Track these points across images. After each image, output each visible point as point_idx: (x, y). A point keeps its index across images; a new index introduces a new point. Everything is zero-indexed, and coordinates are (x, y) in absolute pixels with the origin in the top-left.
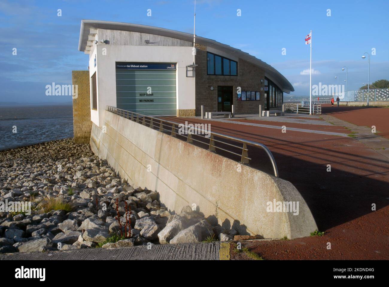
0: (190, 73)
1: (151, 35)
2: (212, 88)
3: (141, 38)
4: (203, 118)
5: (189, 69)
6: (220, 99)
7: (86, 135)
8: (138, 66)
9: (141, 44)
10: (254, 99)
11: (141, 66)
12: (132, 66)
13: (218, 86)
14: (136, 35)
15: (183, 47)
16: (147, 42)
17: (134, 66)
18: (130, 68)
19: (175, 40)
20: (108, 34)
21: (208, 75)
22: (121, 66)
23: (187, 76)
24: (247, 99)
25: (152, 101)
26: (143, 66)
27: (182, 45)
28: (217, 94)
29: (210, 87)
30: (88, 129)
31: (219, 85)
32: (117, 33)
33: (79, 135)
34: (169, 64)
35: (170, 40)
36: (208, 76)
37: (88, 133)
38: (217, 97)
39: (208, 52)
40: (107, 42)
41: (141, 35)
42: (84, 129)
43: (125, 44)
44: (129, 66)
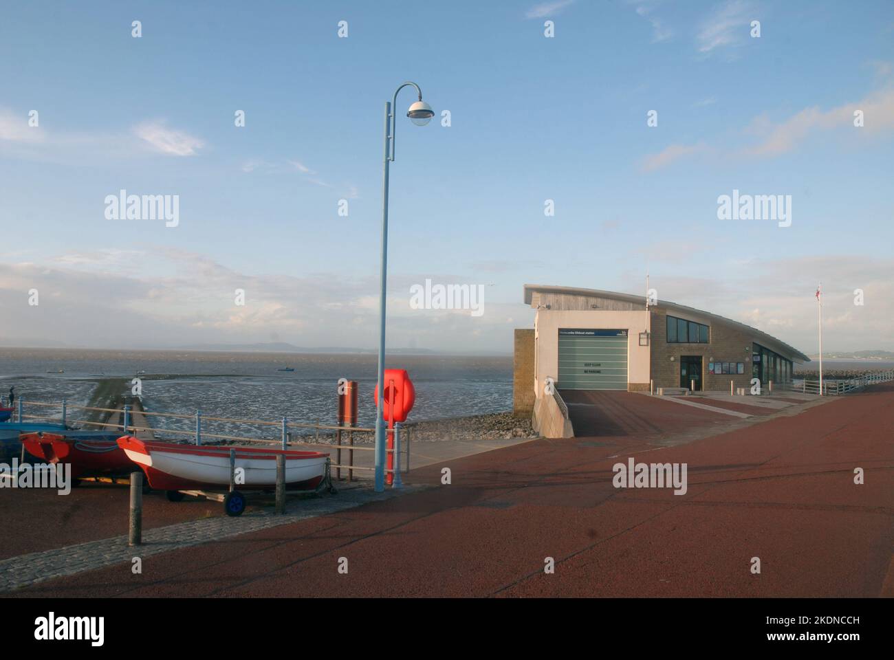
0: (644, 342)
1: (599, 300)
2: (672, 359)
3: (587, 303)
4: (653, 394)
5: (642, 336)
6: (684, 372)
7: (529, 408)
8: (583, 333)
9: (586, 309)
10: (735, 372)
11: (587, 333)
12: (577, 333)
13: (682, 357)
14: (581, 299)
15: (636, 312)
16: (595, 307)
17: (580, 333)
18: (575, 335)
19: (627, 305)
20: (551, 298)
21: (668, 342)
22: (563, 333)
23: (640, 345)
24: (724, 372)
25: (599, 372)
26: (589, 333)
27: (634, 310)
28: (679, 365)
29: (670, 357)
30: (531, 401)
31: (683, 355)
32: (562, 297)
33: (519, 408)
34: (619, 331)
35: (620, 304)
36: (667, 344)
37: (530, 405)
38: (679, 369)
39: (668, 316)
40: (549, 307)
41: (587, 300)
42: (526, 401)
43: (569, 310)
44: (572, 333)
